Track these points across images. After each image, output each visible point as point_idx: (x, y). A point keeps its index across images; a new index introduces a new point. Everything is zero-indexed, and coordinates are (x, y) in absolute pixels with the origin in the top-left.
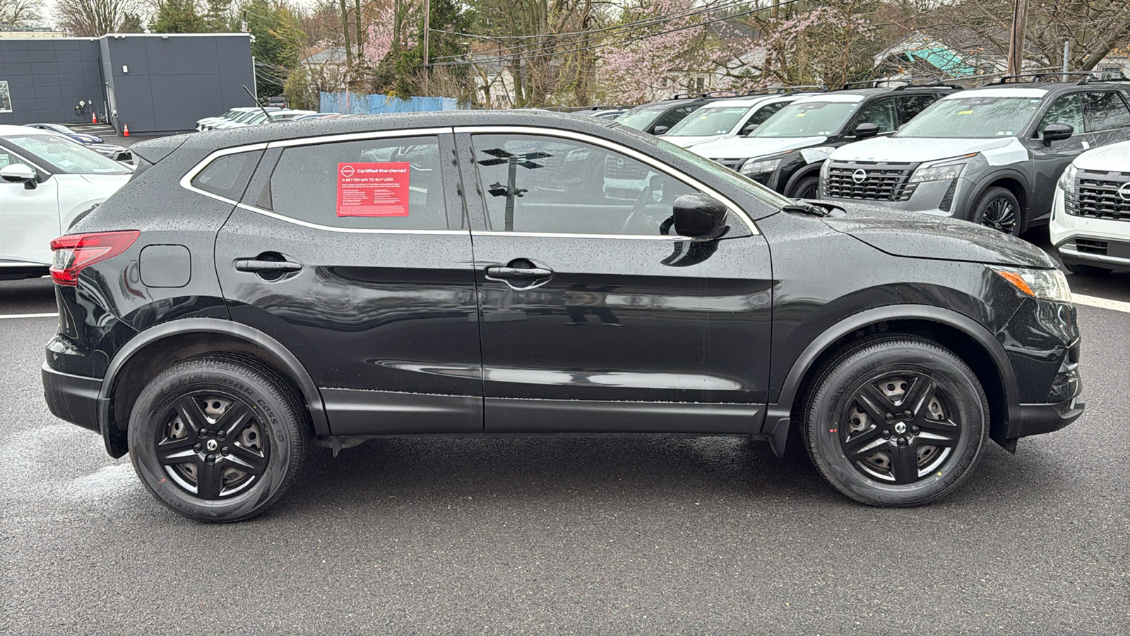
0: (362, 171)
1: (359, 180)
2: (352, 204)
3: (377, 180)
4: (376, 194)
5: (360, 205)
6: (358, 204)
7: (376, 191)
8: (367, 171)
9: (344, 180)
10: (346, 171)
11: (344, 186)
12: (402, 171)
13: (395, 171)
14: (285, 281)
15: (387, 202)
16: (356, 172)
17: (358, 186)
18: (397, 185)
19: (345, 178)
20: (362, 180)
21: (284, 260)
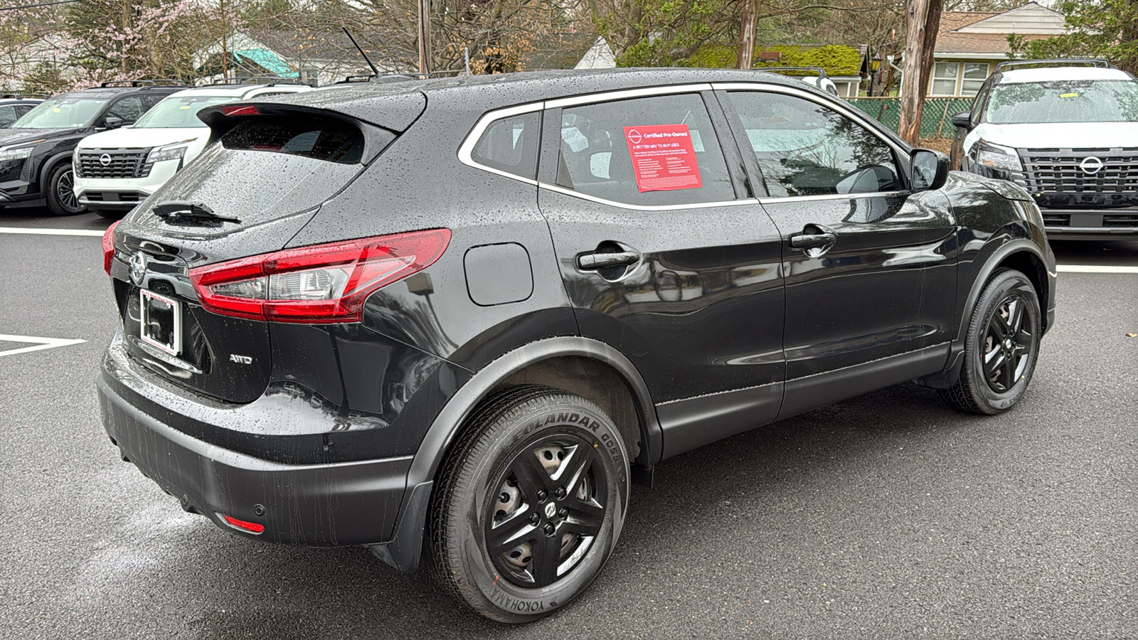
0: (648, 136)
1: (648, 147)
2: (650, 176)
3: (665, 146)
4: (668, 163)
5: (658, 177)
6: (655, 176)
7: (667, 159)
8: (655, 135)
9: (634, 147)
10: (633, 137)
11: (637, 154)
12: (683, 135)
13: (678, 135)
14: (627, 276)
15: (680, 172)
16: (643, 137)
17: (651, 154)
18: (684, 152)
19: (636, 145)
20: (652, 147)
21: (621, 250)
